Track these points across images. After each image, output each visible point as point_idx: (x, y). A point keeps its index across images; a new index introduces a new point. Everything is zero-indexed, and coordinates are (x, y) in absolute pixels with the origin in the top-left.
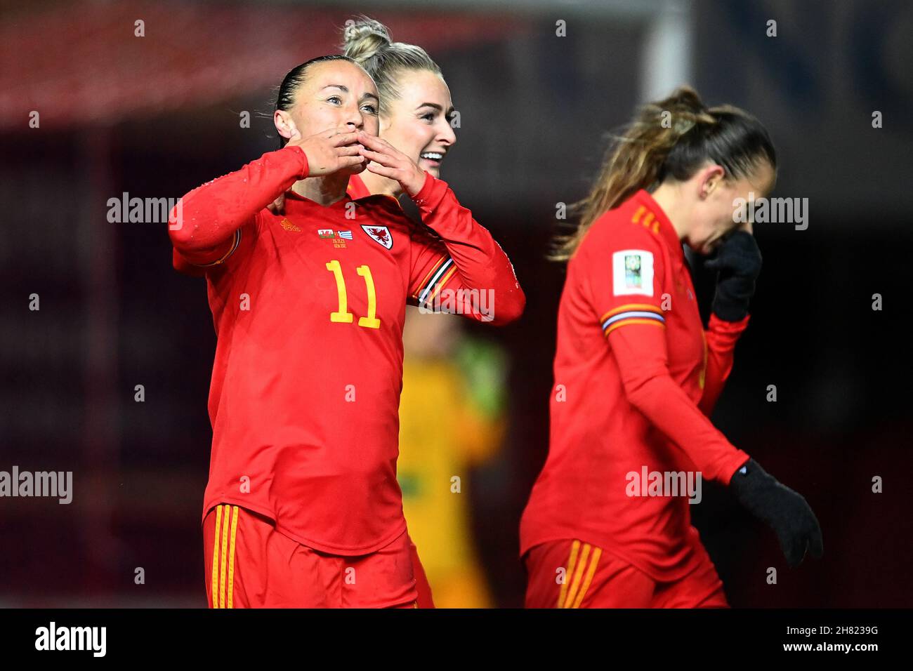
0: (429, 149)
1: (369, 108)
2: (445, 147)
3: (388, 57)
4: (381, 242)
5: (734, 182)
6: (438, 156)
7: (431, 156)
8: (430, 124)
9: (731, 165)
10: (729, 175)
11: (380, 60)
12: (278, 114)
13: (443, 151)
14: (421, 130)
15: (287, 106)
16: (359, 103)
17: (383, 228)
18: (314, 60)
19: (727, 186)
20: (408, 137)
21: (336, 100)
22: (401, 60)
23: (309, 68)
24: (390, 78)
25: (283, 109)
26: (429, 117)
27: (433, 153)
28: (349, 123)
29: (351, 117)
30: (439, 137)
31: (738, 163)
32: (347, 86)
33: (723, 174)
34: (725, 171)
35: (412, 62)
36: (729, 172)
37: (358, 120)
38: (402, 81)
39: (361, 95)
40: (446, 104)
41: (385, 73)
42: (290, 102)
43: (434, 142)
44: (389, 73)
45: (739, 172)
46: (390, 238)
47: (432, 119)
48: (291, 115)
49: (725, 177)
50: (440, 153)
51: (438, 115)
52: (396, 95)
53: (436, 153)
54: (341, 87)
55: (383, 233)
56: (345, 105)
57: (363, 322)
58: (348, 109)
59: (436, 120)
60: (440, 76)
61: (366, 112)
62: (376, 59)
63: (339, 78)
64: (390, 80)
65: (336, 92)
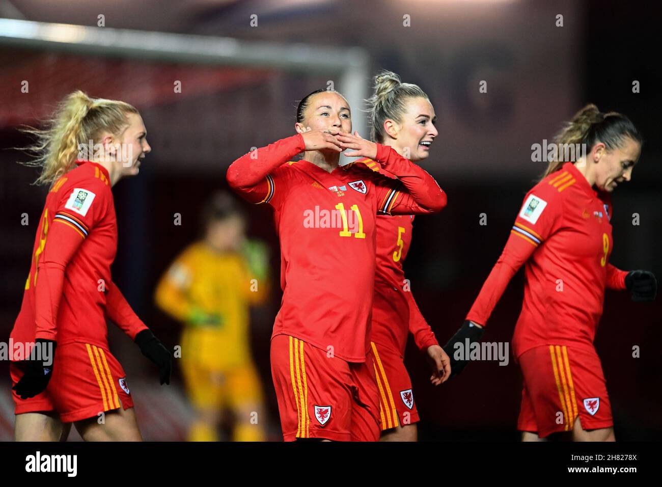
0: (423, 140)
1: (345, 115)
2: (433, 138)
3: (399, 91)
4: (360, 191)
5: (612, 151)
6: (428, 143)
7: (425, 143)
8: (424, 126)
9: (609, 141)
10: (609, 148)
11: (395, 93)
12: (297, 125)
13: (431, 140)
14: (419, 129)
15: (301, 120)
16: (338, 114)
17: (360, 182)
18: (313, 93)
19: (608, 153)
20: (412, 133)
21: (326, 114)
22: (406, 92)
23: (310, 98)
24: (402, 102)
25: (299, 122)
26: (423, 122)
27: (426, 141)
28: (335, 126)
29: (335, 122)
30: (429, 133)
31: (613, 141)
32: (331, 105)
33: (605, 147)
34: (606, 145)
35: (413, 93)
36: (608, 146)
37: (338, 123)
38: (408, 103)
39: (339, 109)
40: (432, 115)
41: (399, 99)
42: (302, 118)
43: (426, 136)
44: (401, 100)
45: (614, 145)
46: (365, 186)
47: (424, 123)
48: (304, 124)
49: (606, 148)
50: (430, 142)
51: (428, 121)
52: (405, 111)
53: (428, 141)
54: (328, 107)
55: (361, 184)
56: (331, 116)
57: (357, 236)
58: (332, 118)
59: (427, 124)
60: (428, 100)
61: (344, 118)
62: (393, 92)
63: (326, 102)
64: (402, 104)
65: (325, 110)
